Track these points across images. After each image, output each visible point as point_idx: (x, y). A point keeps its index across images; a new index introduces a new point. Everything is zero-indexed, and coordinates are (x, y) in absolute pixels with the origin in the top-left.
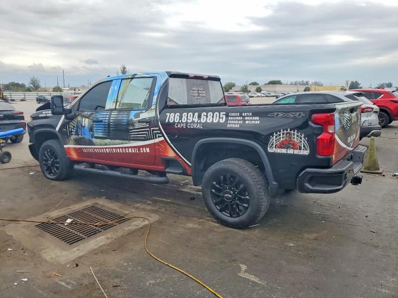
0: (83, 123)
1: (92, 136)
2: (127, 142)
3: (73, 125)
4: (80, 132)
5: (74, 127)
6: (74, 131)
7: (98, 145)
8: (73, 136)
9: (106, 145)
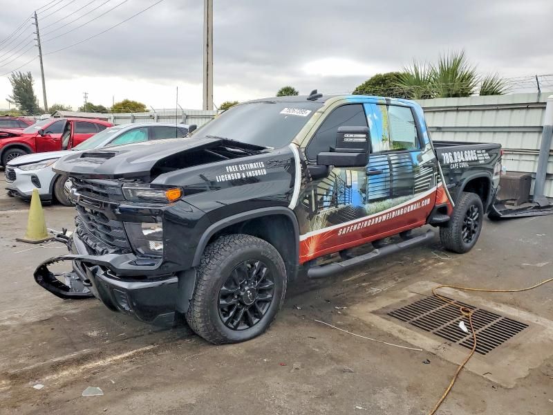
0: (349, 180)
1: (365, 200)
2: (410, 196)
3: (327, 187)
4: (340, 199)
5: (328, 191)
6: (329, 198)
7: (373, 213)
8: (326, 209)
9: (385, 209)
